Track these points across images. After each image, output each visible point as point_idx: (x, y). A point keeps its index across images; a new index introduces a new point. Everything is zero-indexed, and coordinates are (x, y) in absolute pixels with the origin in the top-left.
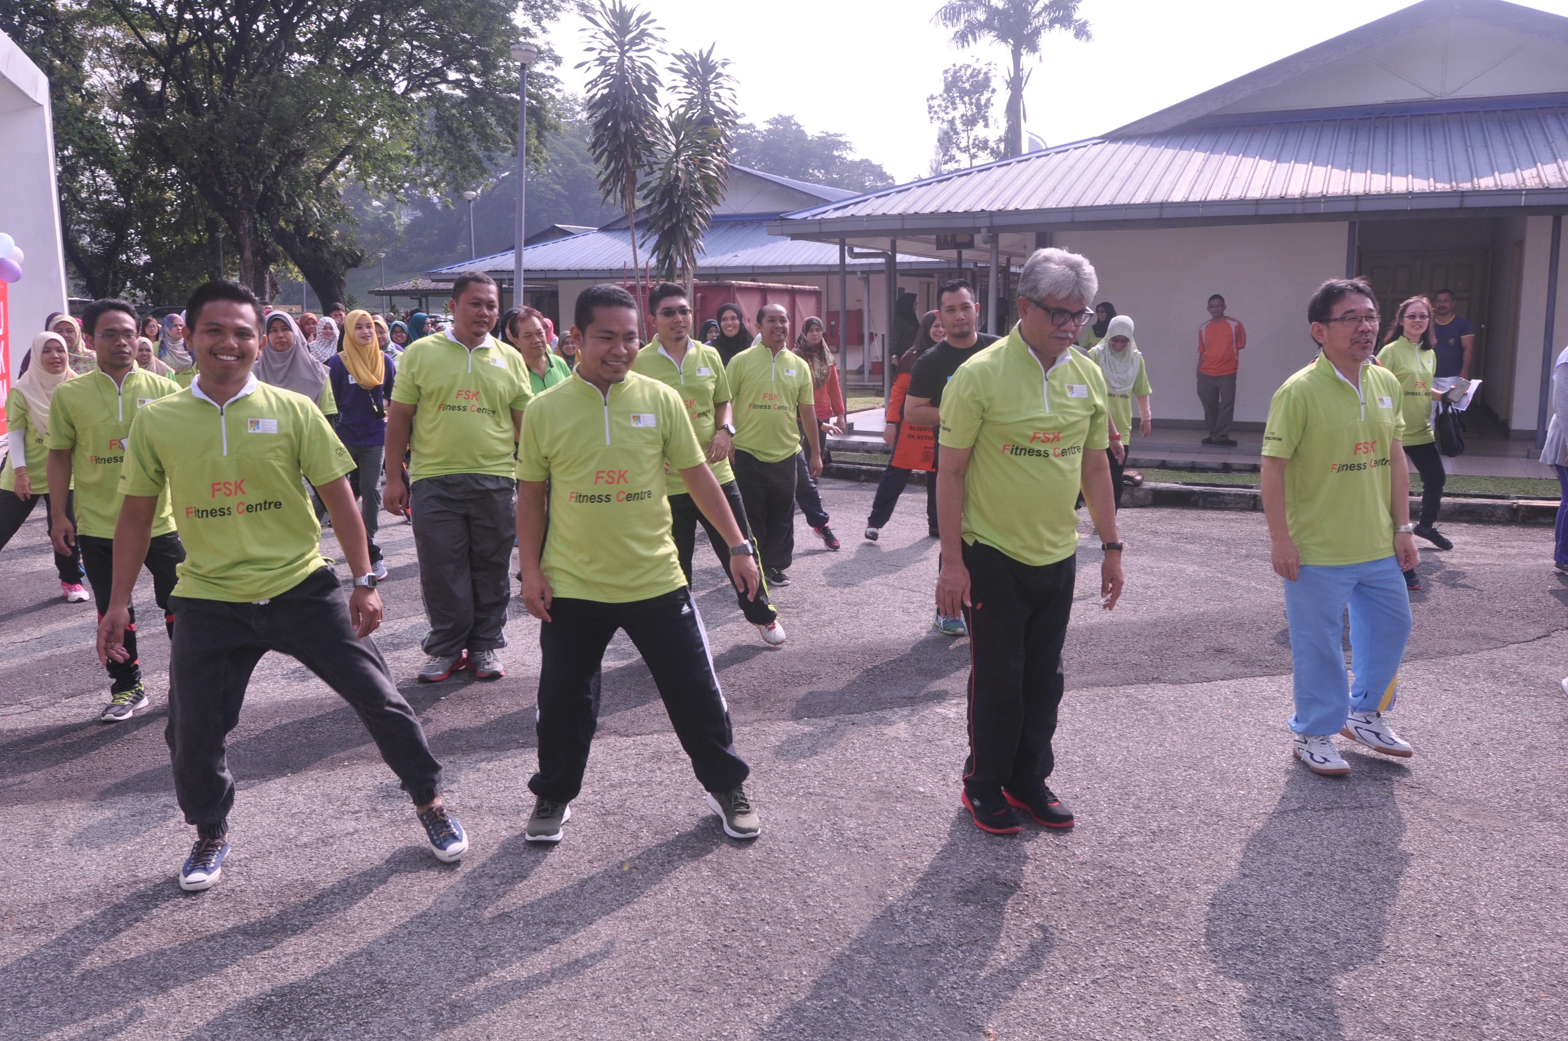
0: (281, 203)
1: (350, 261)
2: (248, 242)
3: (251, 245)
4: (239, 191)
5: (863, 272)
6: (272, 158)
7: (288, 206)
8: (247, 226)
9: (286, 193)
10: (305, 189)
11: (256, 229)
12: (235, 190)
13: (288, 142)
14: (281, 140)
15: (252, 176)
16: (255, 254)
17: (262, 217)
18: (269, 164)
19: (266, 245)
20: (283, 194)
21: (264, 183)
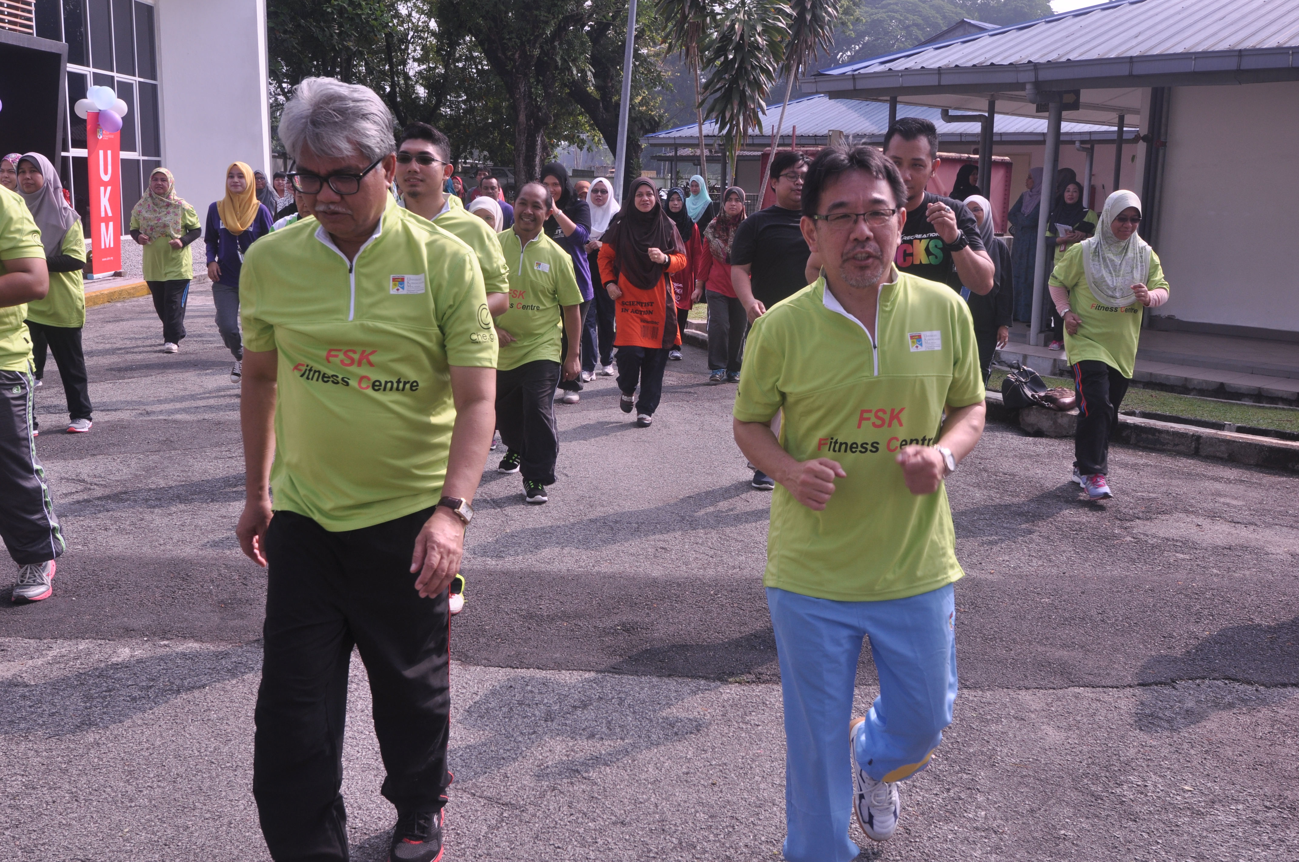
0: (556, 67)
1: (647, 127)
2: (523, 106)
3: (526, 108)
4: (517, 56)
5: (1082, 142)
6: (547, 23)
7: (562, 71)
8: (523, 90)
9: (562, 58)
10: (581, 54)
11: (531, 93)
12: (513, 55)
13: (563, 7)
14: (556, 5)
15: (529, 41)
16: (528, 118)
17: (538, 81)
18: (544, 29)
19: (539, 109)
20: (558, 59)
21: (541, 47)
